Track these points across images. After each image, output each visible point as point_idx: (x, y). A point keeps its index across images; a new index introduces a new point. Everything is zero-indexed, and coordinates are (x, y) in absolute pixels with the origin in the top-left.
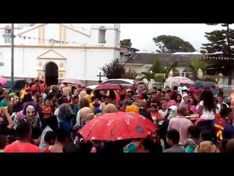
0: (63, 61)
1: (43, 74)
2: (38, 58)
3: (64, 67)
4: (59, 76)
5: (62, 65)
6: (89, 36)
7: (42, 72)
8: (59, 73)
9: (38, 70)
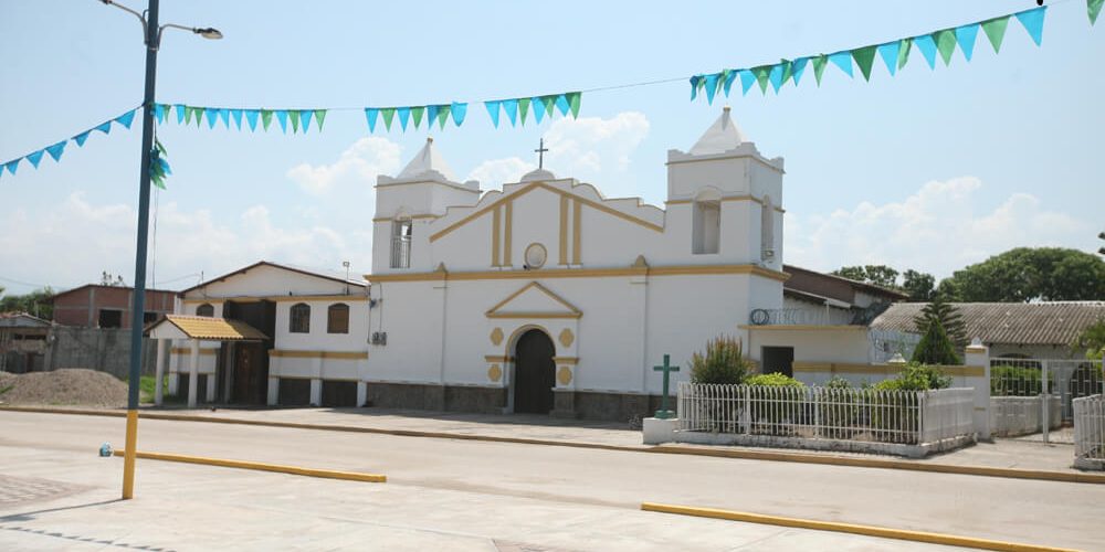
0: (571, 324)
1: (506, 369)
2: (491, 314)
3: (573, 345)
4: (558, 381)
5: (567, 337)
6: (660, 229)
7: (501, 365)
8: (559, 367)
9: (489, 358)
